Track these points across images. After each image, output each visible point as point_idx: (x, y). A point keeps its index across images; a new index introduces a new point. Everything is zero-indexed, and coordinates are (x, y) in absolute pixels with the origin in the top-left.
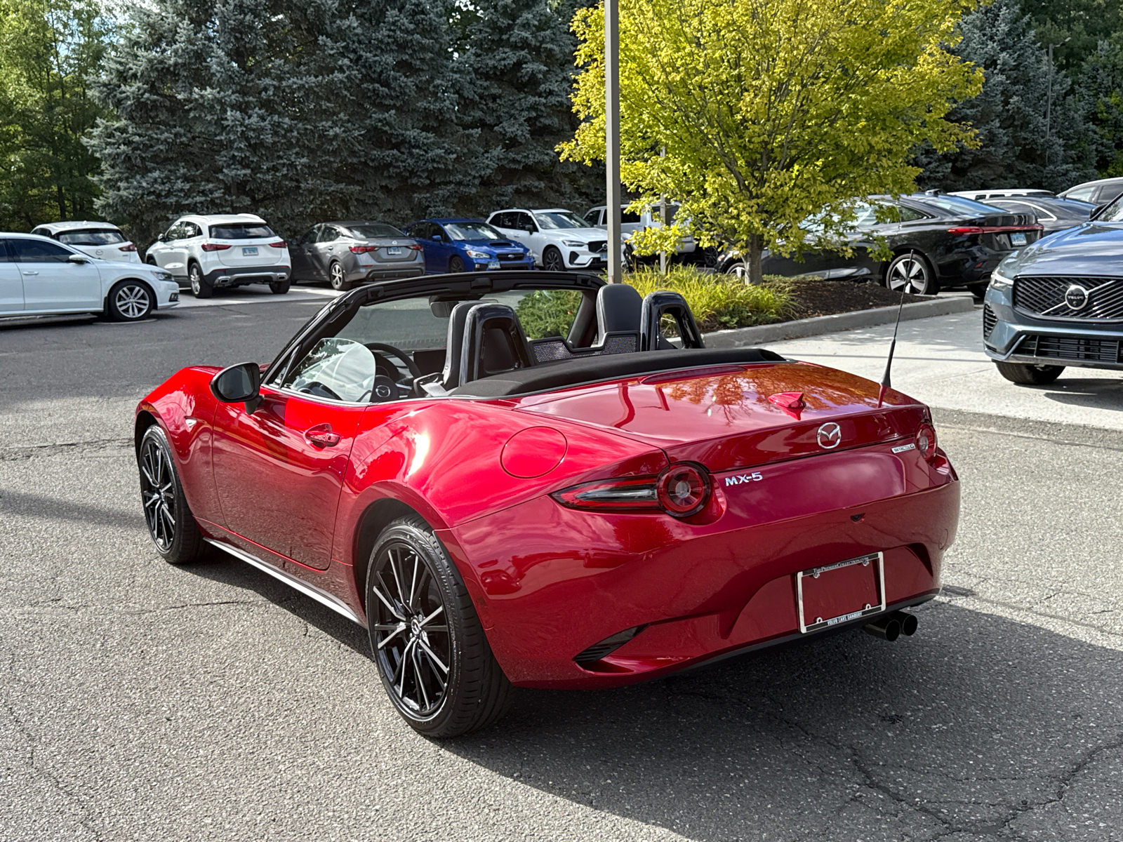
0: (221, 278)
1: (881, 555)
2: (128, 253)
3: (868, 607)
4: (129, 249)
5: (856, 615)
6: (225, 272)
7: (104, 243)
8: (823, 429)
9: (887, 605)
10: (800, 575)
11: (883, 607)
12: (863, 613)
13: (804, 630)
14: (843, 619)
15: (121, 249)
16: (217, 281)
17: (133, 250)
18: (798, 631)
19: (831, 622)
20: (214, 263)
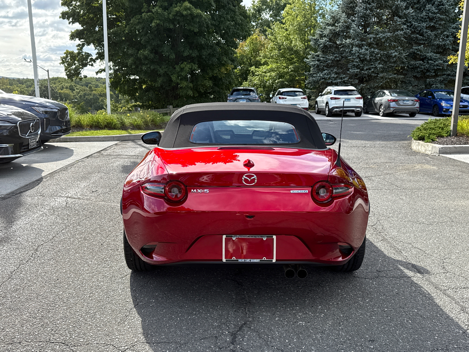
0: (335, 110)
1: (274, 237)
2: (304, 100)
3: (265, 259)
4: (304, 98)
5: (257, 261)
6: (337, 108)
7: (296, 95)
8: (246, 176)
9: (277, 260)
10: (224, 237)
11: (274, 261)
12: (260, 261)
13: (224, 260)
14: (248, 260)
15: (302, 98)
16: (333, 111)
17: (306, 99)
18: (222, 260)
19: (240, 260)
20: (334, 104)
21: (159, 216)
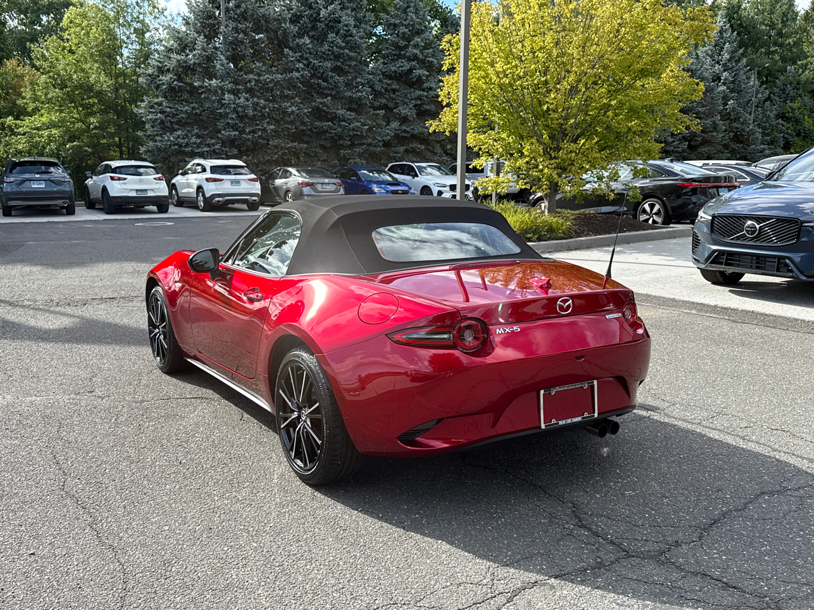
0: (216, 199)
1: (595, 382)
2: (159, 181)
3: (586, 414)
4: (160, 179)
5: (578, 419)
6: (219, 195)
8: (561, 302)
9: (599, 414)
10: (542, 392)
11: (596, 415)
12: (582, 418)
13: (543, 426)
14: (569, 421)
15: (155, 179)
16: (214, 201)
17: (162, 180)
18: (540, 427)
19: (561, 423)
20: (214, 190)
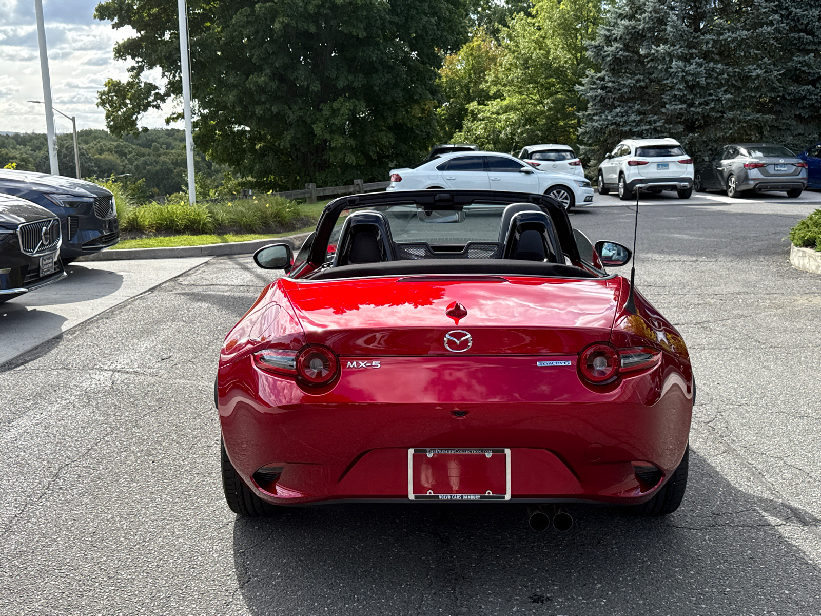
1: (508, 451)
2: (574, 166)
3: (489, 493)
5: (475, 497)
8: (451, 335)
9: (512, 496)
10: (411, 451)
11: (508, 497)
12: (481, 497)
13: (412, 497)
14: (458, 497)
15: (570, 164)
16: (635, 188)
17: (579, 165)
18: (407, 496)
19: (442, 497)
20: (634, 175)
21: (287, 411)
